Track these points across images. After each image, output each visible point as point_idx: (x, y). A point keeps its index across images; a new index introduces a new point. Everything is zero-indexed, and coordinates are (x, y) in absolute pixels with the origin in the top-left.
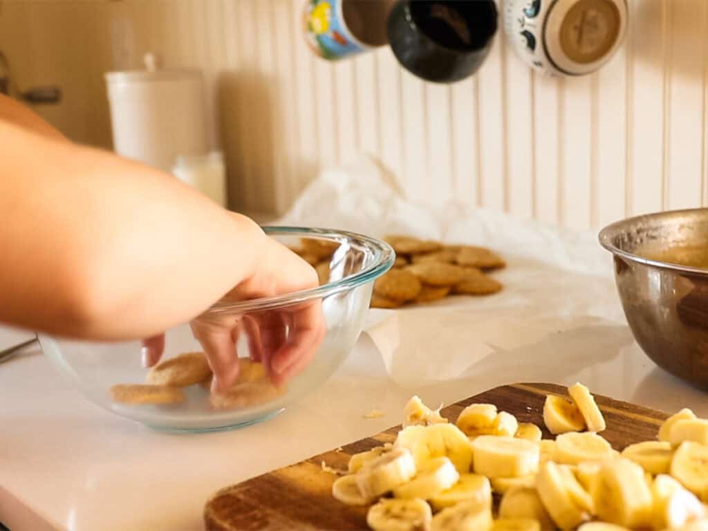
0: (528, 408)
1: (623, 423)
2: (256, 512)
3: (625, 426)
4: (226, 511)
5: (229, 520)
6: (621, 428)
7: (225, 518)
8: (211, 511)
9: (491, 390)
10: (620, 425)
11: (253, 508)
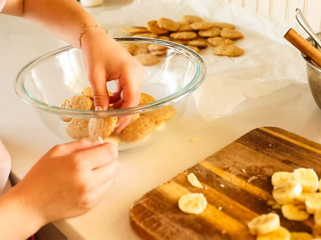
0: (270, 145)
1: (315, 156)
2: (154, 216)
3: (316, 159)
4: (140, 215)
5: (143, 222)
6: (314, 160)
7: (141, 220)
8: (133, 215)
9: (251, 131)
10: (314, 158)
11: (153, 214)
